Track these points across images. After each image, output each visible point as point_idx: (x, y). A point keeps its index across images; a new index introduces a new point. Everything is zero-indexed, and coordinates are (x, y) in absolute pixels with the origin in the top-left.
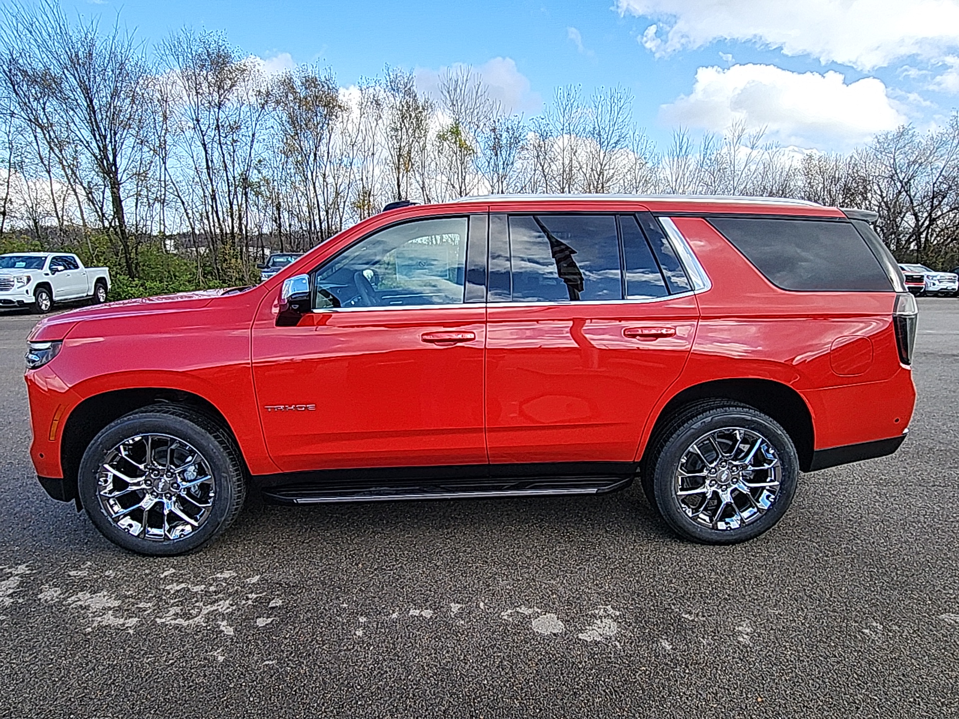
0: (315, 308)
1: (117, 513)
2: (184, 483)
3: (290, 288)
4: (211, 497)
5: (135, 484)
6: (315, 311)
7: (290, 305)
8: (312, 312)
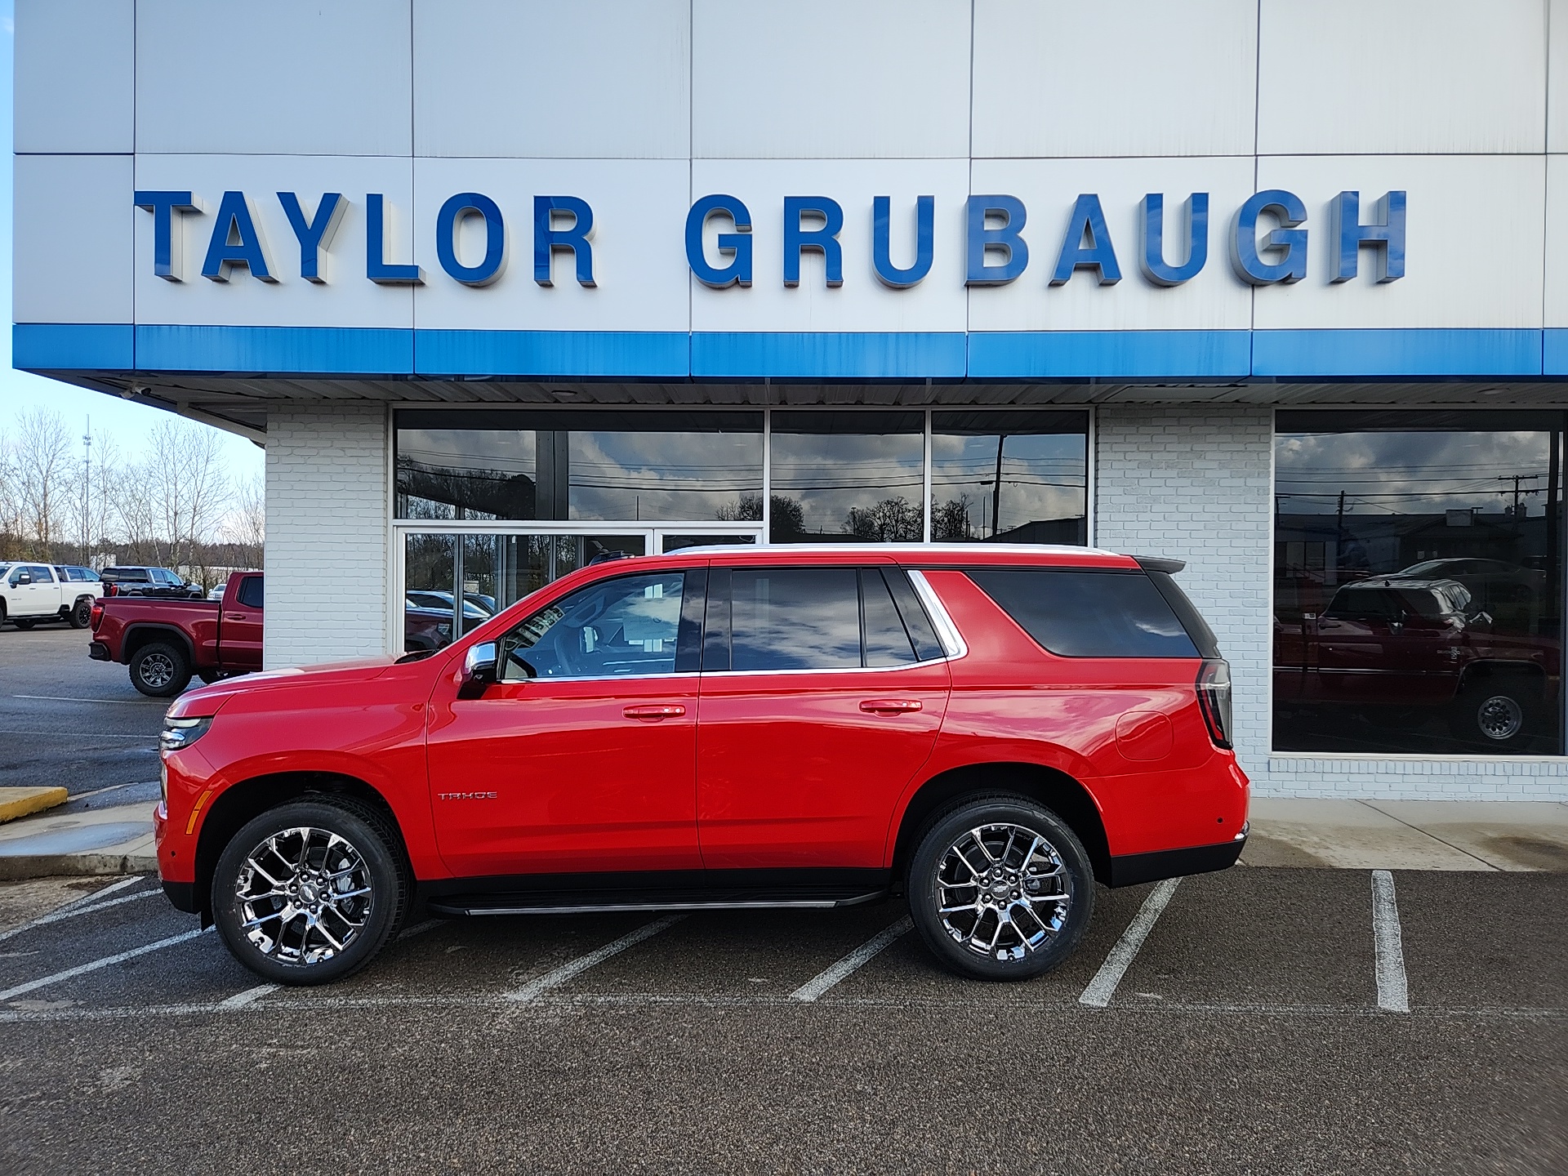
0: (504, 678)
1: (251, 921)
2: (335, 895)
3: (475, 657)
4: (364, 916)
5: (277, 888)
6: (504, 682)
7: (474, 675)
8: (500, 683)
